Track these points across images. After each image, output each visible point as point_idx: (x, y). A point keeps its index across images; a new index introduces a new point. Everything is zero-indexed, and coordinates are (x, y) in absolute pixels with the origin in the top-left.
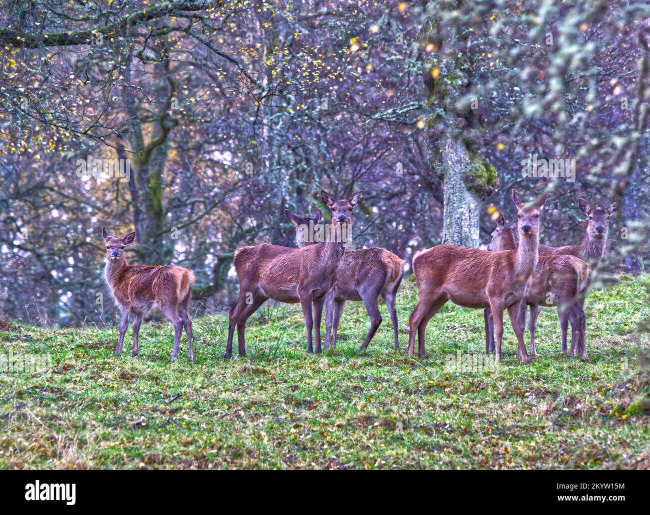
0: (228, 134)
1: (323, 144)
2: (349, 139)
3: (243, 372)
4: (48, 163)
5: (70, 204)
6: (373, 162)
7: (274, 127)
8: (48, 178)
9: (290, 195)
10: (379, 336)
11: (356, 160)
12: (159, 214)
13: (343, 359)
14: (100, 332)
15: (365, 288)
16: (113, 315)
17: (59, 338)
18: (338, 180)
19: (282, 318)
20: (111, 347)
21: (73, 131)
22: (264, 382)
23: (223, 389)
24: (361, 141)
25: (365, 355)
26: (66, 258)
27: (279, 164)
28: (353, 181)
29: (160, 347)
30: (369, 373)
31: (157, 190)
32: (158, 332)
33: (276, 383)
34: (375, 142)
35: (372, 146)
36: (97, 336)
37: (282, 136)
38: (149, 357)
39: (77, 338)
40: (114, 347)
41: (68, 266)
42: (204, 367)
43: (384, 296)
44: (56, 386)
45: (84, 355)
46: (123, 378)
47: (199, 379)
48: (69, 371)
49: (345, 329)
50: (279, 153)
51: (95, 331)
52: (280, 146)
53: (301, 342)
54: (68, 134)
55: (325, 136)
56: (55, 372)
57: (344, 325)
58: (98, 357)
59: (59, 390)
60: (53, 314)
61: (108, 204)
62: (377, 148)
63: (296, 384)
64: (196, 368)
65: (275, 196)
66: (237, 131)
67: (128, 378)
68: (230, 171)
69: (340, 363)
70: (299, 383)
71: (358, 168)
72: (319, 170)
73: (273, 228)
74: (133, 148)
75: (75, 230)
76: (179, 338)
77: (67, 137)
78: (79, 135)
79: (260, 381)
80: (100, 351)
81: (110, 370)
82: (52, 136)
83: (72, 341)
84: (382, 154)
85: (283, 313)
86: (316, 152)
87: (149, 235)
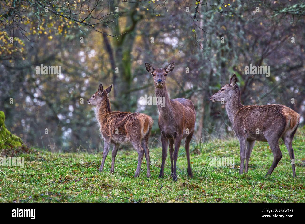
0: (176, 25)
1: (242, 32)
2: (261, 28)
3: (183, 186)
4: (57, 43)
5: (71, 70)
6: (278, 45)
7: (208, 20)
8: (57, 53)
9: (217, 67)
10: (279, 167)
11: (266, 43)
12: (128, 79)
13: (253, 182)
14: (89, 156)
15: (269, 133)
16: (98, 145)
17: (63, 159)
18: (252, 57)
19: (209, 151)
20: (96, 166)
21: (74, 20)
22: (198, 194)
23: (169, 198)
24: (270, 30)
25: (269, 180)
26: (68, 106)
27: (210, 46)
28: (262, 58)
29: (128, 167)
30: (272, 193)
31: (127, 63)
32: (127, 157)
33: (206, 196)
34: (280, 30)
35: (278, 33)
36: (87, 158)
37: (212, 27)
38: (120, 173)
39: (74, 159)
40: (98, 166)
41: (69, 111)
42: (157, 182)
43: (283, 139)
44: (59, 191)
45: (78, 171)
46: (104, 187)
47: (153, 190)
48: (68, 182)
49: (254, 161)
50: (210, 38)
51: (86, 155)
52: (211, 34)
53: (223, 168)
54: (70, 23)
55: (243, 26)
56: (60, 182)
57: (254, 158)
58: (87, 172)
59: (62, 194)
60: (59, 143)
61: (96, 71)
62: (282, 34)
63: (219, 197)
64: (151, 182)
65: (206, 68)
66: (182, 23)
67: (107, 188)
68: (176, 51)
69: (251, 184)
70: (221, 197)
71: (266, 49)
72: (238, 50)
73: (204, 90)
74: (113, 33)
75: (75, 88)
76: (141, 161)
77: (70, 25)
78: (78, 23)
79: (194, 194)
80: (89, 168)
81: (95, 181)
82: (60, 23)
83: (71, 161)
84: (286, 39)
85: (210, 148)
86: (236, 37)
87: (122, 93)
